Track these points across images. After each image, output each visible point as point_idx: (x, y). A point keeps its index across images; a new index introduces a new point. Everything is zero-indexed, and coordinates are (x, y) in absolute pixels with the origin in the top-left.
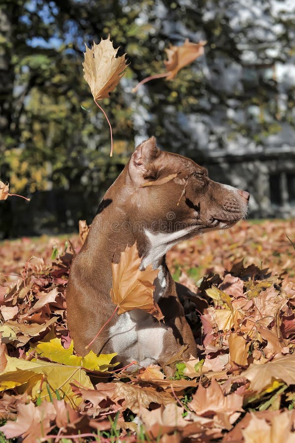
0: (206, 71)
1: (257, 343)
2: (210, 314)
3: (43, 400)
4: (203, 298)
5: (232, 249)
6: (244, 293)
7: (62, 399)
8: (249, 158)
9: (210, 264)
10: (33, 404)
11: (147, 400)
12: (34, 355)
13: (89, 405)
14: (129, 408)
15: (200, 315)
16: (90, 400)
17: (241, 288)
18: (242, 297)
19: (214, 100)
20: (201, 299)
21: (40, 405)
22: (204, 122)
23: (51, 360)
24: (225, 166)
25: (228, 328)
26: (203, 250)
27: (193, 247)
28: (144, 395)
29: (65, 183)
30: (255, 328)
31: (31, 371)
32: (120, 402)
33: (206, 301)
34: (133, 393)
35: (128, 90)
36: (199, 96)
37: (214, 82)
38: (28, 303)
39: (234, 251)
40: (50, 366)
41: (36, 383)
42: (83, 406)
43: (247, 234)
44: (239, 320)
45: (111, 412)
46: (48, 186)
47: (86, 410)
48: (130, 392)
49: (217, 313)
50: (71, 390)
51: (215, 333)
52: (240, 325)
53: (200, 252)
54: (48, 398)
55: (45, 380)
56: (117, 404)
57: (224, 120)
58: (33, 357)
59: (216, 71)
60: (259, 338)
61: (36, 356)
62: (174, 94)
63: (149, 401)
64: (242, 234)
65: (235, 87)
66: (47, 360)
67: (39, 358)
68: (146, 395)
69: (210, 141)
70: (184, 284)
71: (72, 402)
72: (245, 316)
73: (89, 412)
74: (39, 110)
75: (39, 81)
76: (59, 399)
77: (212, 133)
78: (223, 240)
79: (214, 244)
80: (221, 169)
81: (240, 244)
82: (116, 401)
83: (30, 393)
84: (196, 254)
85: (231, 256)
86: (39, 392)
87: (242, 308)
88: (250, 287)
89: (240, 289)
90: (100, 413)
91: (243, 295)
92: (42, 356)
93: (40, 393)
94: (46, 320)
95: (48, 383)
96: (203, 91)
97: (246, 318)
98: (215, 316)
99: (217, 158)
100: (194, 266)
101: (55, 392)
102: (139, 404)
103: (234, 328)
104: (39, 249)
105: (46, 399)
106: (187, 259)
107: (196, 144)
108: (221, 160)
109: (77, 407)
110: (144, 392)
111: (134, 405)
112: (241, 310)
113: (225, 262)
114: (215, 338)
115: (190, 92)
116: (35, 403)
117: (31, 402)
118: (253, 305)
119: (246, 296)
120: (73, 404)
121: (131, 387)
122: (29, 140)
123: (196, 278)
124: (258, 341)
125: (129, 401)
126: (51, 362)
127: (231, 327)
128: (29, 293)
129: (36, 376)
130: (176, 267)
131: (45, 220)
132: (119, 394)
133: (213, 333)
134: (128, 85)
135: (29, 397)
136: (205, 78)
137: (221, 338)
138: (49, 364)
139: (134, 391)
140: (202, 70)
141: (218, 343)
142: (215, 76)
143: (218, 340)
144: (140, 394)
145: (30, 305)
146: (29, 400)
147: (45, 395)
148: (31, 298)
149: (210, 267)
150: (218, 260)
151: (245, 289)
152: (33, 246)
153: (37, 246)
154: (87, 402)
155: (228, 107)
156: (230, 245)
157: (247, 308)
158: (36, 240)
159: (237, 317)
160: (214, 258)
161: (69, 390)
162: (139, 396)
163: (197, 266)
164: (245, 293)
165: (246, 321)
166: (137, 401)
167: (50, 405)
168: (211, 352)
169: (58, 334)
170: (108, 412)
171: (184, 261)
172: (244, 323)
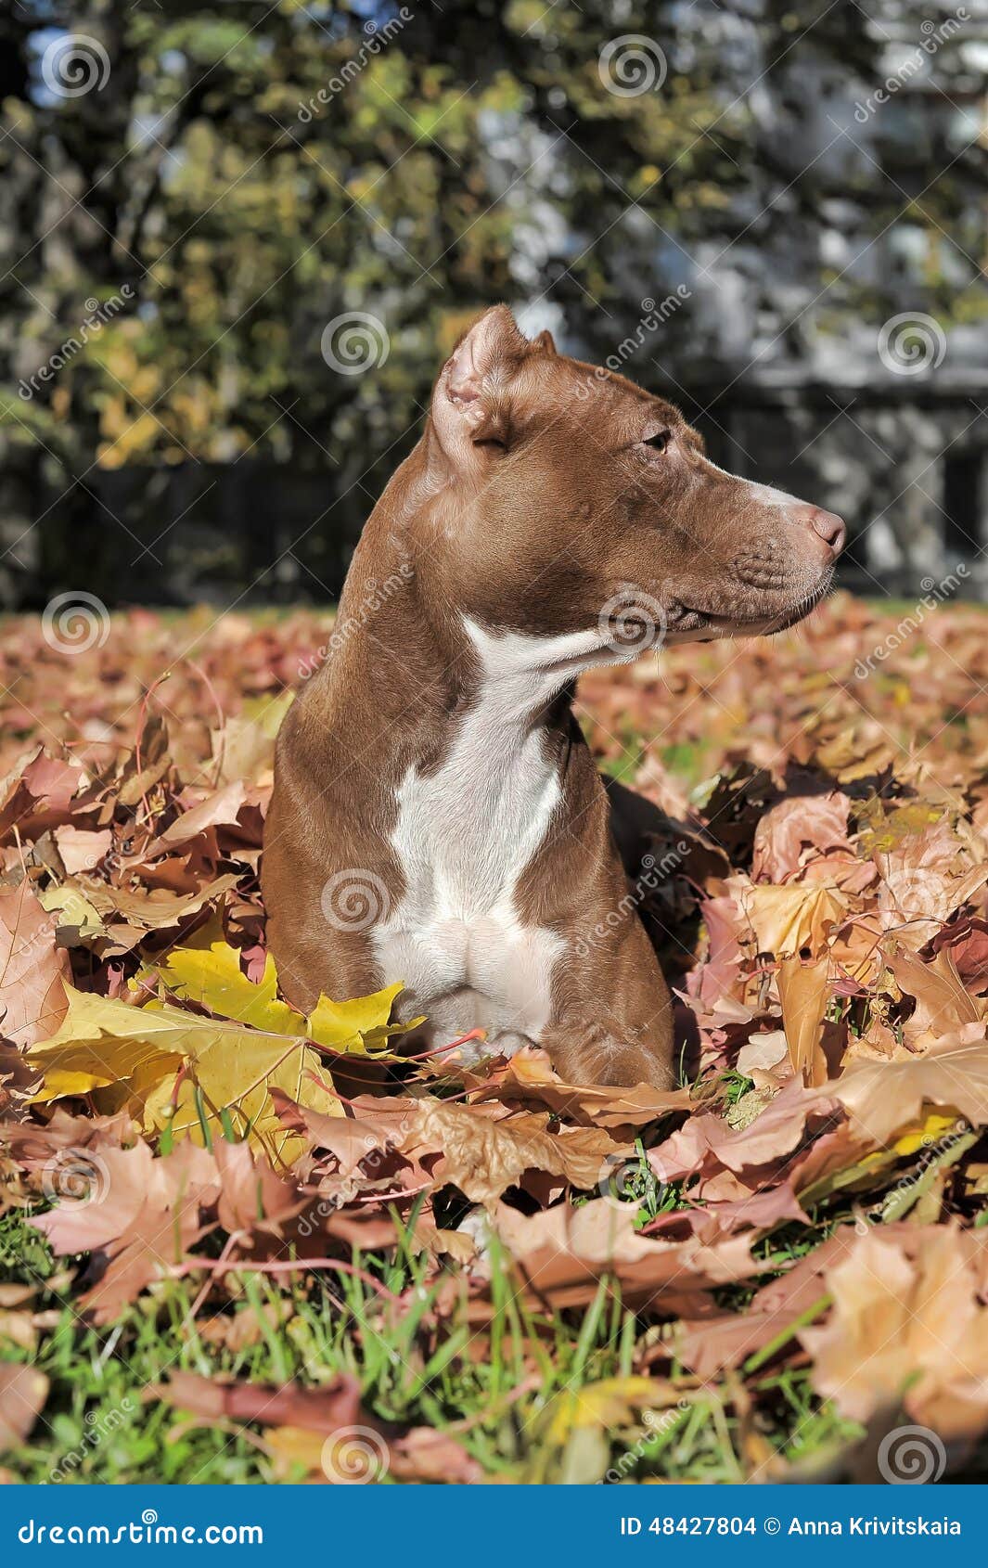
0: (762, 104)
1: (882, 1004)
2: (735, 896)
3: (181, 1137)
4: (714, 843)
5: (812, 691)
6: (849, 835)
7: (239, 1139)
8: (880, 397)
9: (736, 733)
10: (147, 1149)
11: (515, 1161)
12: (156, 989)
13: (326, 1163)
14: (457, 1182)
15: (702, 899)
16: (332, 1150)
17: (841, 820)
18: (843, 849)
19: (782, 199)
20: (709, 846)
21: (171, 1154)
22: (741, 270)
23: (211, 1010)
24: (800, 418)
25: (791, 946)
26: (715, 688)
27: (684, 677)
28: (505, 1144)
29: (279, 439)
30: (876, 954)
31: (147, 1043)
32: (428, 1162)
33: (724, 853)
34: (471, 1134)
35: (505, 149)
36: (735, 184)
37: (783, 139)
38: (147, 822)
39: (816, 699)
40: (207, 1030)
41: (161, 1083)
42: (306, 1166)
43: (861, 645)
44: (827, 925)
45: (394, 1194)
46: (225, 446)
47: (315, 1180)
48: (462, 1133)
49: (756, 896)
50: (272, 1111)
51: (746, 961)
52: (831, 940)
53: (705, 694)
54: (196, 1133)
55: (190, 1075)
56: (417, 1166)
57: (810, 269)
58: (151, 997)
59: (794, 107)
60: (892, 986)
61: (162, 993)
62: (650, 176)
63: (523, 1163)
64: (847, 643)
65: (851, 159)
66: (199, 1010)
67: (173, 1001)
68: (512, 1145)
69: (757, 334)
70: (650, 795)
71: (272, 1152)
72: (849, 911)
73: (326, 1189)
74: (209, 197)
75: (213, 102)
76: (231, 1137)
77: (766, 306)
78: (784, 659)
79: (753, 671)
80: (789, 425)
81: (837, 676)
82: (414, 1156)
83: (137, 1114)
84: (692, 699)
85: (806, 712)
86: (168, 1111)
87: (839, 885)
88: (872, 820)
89: (837, 822)
90: (361, 1194)
91: (847, 843)
92: (179, 995)
93: (172, 1117)
94: (201, 882)
95: (197, 1084)
96: (749, 169)
97: (850, 920)
98: (750, 906)
99: (779, 389)
100: (682, 738)
101: (218, 1115)
102: (488, 1171)
103: (811, 947)
104: (183, 649)
105: (188, 1135)
106: (662, 713)
107: (713, 339)
108: (789, 398)
109: (288, 1169)
110: (506, 1134)
111: (472, 1176)
112: (835, 893)
113: (788, 730)
114: (745, 977)
115: (705, 170)
116: (153, 1145)
117: (141, 1142)
118: (878, 878)
119: (854, 848)
120: (274, 1159)
121: (465, 1116)
122: (171, 295)
123: (688, 775)
124: (886, 997)
125: (458, 1160)
126: (208, 1016)
127: (802, 942)
128: (153, 791)
129: (158, 1058)
130: (626, 739)
131: (206, 558)
132: (424, 1137)
133: (739, 959)
134: (505, 135)
135: (134, 1126)
136: (755, 125)
137: (764, 978)
138: (202, 1020)
139: (475, 1128)
140: (746, 100)
141: (753, 993)
142: (787, 123)
143: (753, 984)
144: (495, 1139)
145: (151, 829)
146: (134, 1137)
147: (187, 1121)
148: (158, 808)
149: (739, 744)
150: (765, 723)
151: (853, 826)
152: (164, 639)
153: (177, 638)
154: (320, 1153)
155: (826, 224)
156: (803, 676)
157: (856, 884)
158: (173, 620)
159: (822, 913)
160: (751, 718)
161: (265, 1110)
162: (488, 1146)
163: (693, 738)
164: (854, 837)
165: (849, 928)
166: (482, 1162)
167: (202, 1155)
168: (730, 1021)
169: (234, 928)
170: (387, 1191)
171: (650, 719)
172: (844, 935)
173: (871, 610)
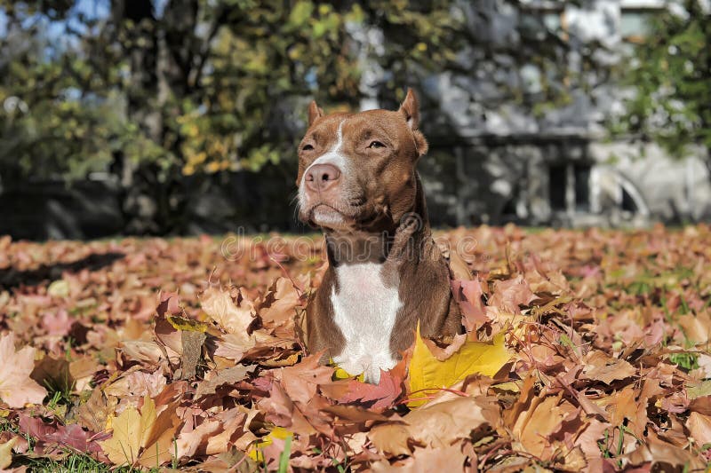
24: (481, 149)
43: (520, 247)
59: (482, 15)
62: (422, 47)
64: (515, 246)
65: (508, 36)
96: (464, 42)
99: (470, 138)
108: (476, 141)
153: (220, 247)
173: (523, 232)
